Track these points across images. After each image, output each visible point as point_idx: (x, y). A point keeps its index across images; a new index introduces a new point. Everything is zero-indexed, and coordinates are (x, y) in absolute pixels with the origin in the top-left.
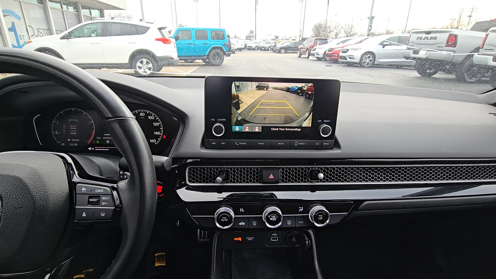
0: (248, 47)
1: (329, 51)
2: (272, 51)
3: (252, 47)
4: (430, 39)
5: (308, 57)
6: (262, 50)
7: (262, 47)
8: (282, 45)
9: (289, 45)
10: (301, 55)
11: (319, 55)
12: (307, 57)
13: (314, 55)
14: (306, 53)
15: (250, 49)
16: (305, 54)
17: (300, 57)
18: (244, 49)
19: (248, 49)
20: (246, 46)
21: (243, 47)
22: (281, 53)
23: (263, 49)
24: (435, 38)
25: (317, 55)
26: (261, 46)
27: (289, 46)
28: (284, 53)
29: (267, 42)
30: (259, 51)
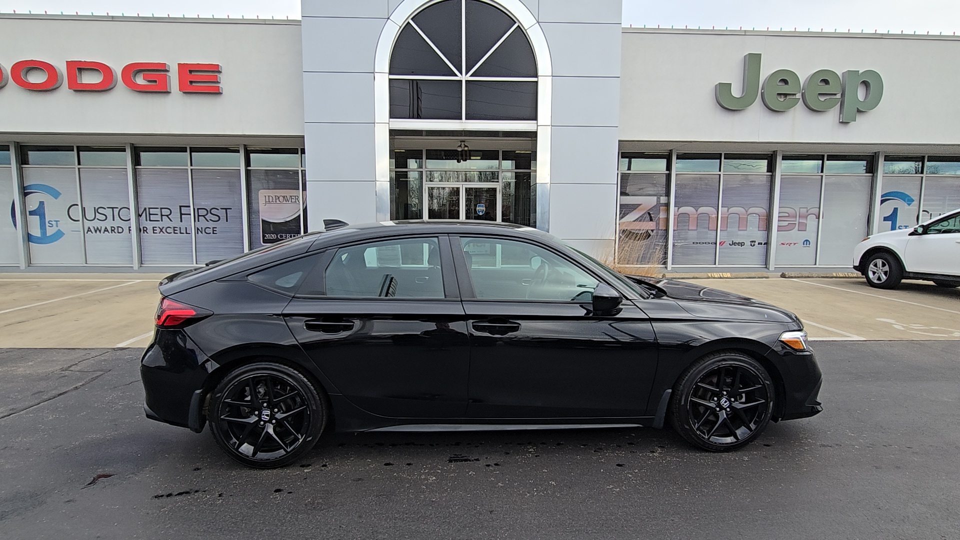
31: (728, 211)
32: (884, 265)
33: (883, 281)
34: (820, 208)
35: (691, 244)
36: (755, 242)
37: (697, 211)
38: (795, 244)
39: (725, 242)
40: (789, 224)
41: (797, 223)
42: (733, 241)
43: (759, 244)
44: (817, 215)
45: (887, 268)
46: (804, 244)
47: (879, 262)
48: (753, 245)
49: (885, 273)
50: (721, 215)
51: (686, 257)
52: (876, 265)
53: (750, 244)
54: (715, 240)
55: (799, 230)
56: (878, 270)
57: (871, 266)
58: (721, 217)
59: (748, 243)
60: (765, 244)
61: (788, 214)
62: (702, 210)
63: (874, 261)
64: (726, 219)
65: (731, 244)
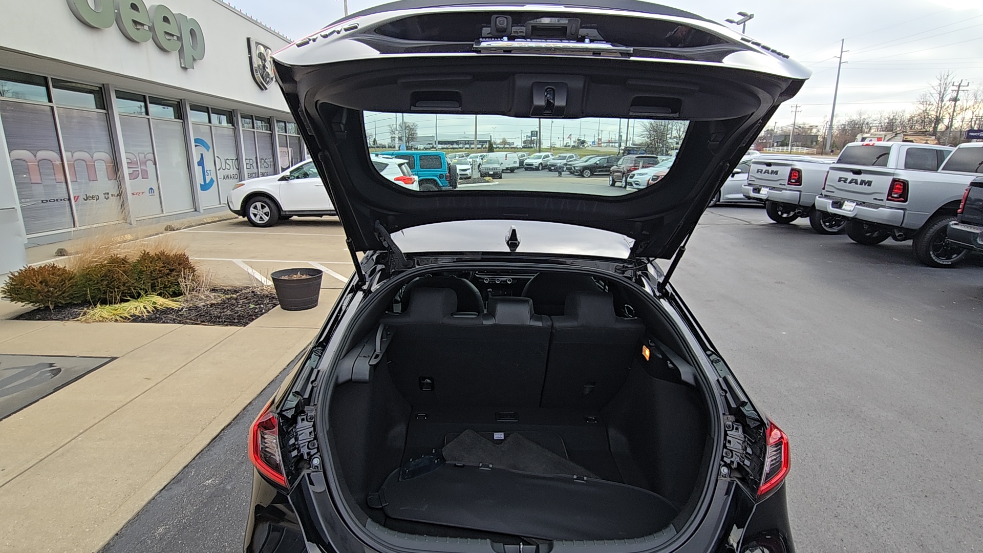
0: (526, 164)
1: (653, 179)
2: (569, 173)
3: (532, 165)
4: (771, 173)
5: (625, 187)
6: (550, 170)
7: (550, 165)
8: (586, 161)
9: (598, 162)
10: (616, 182)
11: (640, 185)
12: (623, 186)
13: (632, 185)
14: (622, 180)
15: (530, 168)
16: (621, 182)
17: (613, 185)
18: (518, 168)
19: (526, 169)
20: (521, 163)
21: (517, 165)
22: (584, 177)
23: (553, 168)
24: (776, 173)
25: (637, 184)
26: (548, 163)
27: (597, 164)
28: (589, 177)
29: (560, 156)
30: (546, 172)
31: (72, 156)
32: (263, 207)
33: (266, 221)
34: (154, 153)
35: (38, 204)
36: (108, 194)
37: (35, 156)
38: (143, 193)
39: (78, 196)
40: (133, 171)
41: (139, 169)
42: (86, 195)
43: (112, 195)
44: (153, 160)
45: (267, 209)
46: (150, 193)
47: (259, 204)
48: (107, 197)
49: (266, 214)
50: (67, 162)
51: (39, 222)
52: (255, 208)
53: (104, 197)
54: (67, 195)
55: (143, 178)
56: (259, 212)
57: (252, 209)
58: (68, 164)
59: (102, 196)
60: (117, 196)
61: (130, 159)
62: (42, 154)
63: (254, 205)
64: (72, 166)
65: (86, 199)
